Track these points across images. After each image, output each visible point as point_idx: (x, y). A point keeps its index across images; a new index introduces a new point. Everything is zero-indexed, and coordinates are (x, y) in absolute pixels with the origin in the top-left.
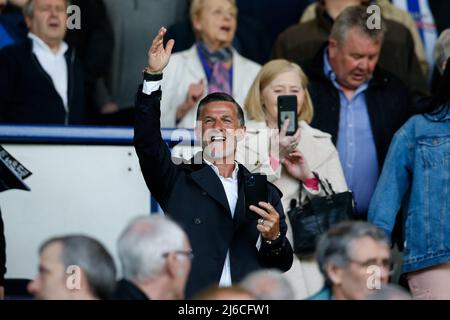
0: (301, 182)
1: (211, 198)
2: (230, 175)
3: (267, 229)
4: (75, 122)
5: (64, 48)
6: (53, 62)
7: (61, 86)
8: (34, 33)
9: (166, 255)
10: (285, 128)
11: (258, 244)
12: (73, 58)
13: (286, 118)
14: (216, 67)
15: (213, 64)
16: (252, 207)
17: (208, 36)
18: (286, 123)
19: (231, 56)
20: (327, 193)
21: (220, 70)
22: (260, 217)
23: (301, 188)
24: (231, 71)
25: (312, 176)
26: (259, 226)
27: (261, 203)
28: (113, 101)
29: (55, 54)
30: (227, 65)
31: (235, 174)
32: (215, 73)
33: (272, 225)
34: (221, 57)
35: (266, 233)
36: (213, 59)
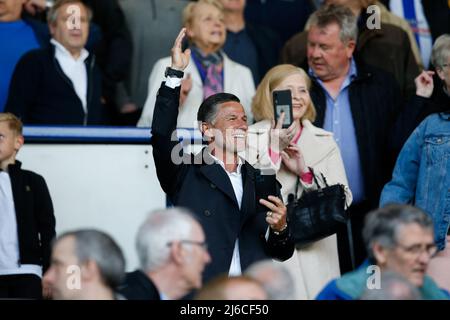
0: (299, 176)
1: (219, 190)
2: (235, 170)
3: (276, 221)
4: (93, 123)
5: (85, 54)
6: (74, 67)
7: (81, 89)
8: (56, 39)
9: (170, 245)
10: (281, 121)
11: (267, 235)
12: (92, 64)
13: (282, 111)
14: (210, 70)
15: (207, 67)
16: (262, 201)
17: (201, 41)
18: (282, 116)
19: (222, 59)
20: (319, 187)
21: (213, 73)
22: (269, 210)
23: (298, 183)
24: (222, 73)
25: (307, 171)
26: (268, 219)
27: (270, 197)
28: (131, 102)
29: (76, 60)
30: (218, 68)
31: (238, 169)
32: (209, 76)
33: (280, 217)
34: (214, 61)
35: (275, 225)
36: (206, 63)
